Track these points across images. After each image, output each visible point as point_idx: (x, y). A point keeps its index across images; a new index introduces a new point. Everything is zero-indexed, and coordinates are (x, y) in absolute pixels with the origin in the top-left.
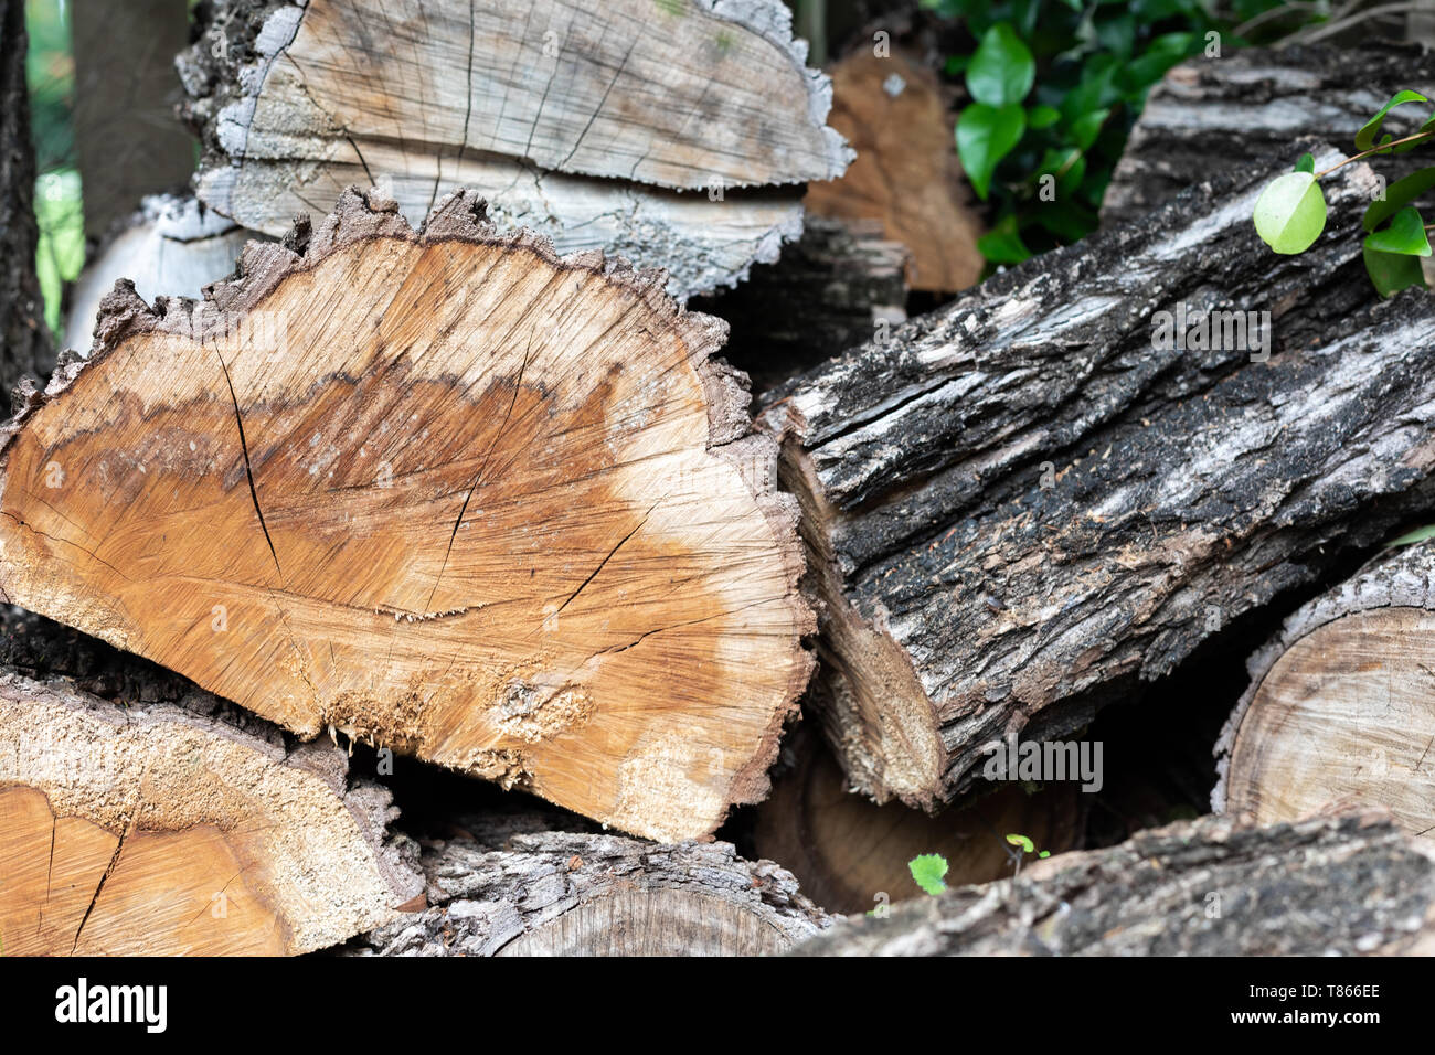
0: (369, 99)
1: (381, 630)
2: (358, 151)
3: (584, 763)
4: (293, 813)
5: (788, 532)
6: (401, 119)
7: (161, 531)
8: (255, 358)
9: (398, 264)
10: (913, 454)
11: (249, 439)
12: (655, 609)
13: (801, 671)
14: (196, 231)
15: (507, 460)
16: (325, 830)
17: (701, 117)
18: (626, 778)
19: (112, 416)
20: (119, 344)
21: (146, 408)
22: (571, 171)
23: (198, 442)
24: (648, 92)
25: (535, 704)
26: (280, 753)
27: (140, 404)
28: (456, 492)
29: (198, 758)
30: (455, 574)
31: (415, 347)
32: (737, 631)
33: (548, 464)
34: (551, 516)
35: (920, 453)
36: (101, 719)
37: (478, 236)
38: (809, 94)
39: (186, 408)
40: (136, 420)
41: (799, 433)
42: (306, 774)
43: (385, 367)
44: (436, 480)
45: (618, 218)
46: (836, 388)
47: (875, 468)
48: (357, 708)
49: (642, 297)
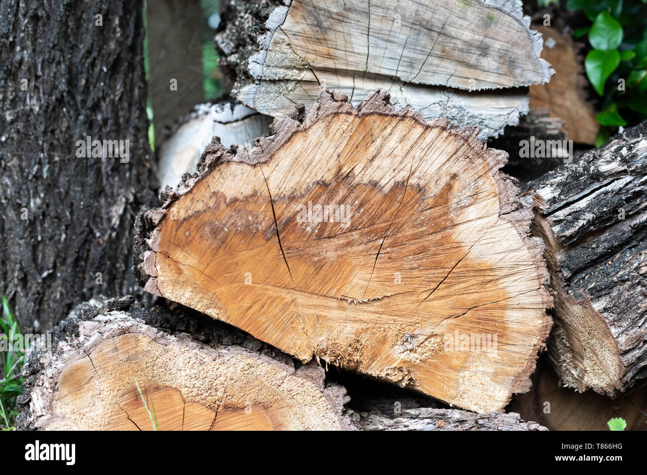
0: (321, 50)
1: (343, 308)
2: (315, 75)
3: (440, 373)
4: (299, 399)
5: (539, 257)
6: (335, 59)
7: (235, 260)
8: (280, 174)
9: (348, 126)
10: (600, 217)
11: (277, 215)
12: (474, 296)
13: (546, 326)
14: (230, 118)
15: (402, 223)
16: (315, 408)
17: (480, 55)
18: (461, 381)
19: (211, 204)
20: (215, 168)
21: (228, 200)
22: (418, 83)
23: (253, 216)
24: (454, 43)
25: (416, 344)
26: (292, 370)
27: (225, 198)
28: (377, 239)
29: (253, 373)
30: (377, 280)
31: (357, 168)
32: (515, 306)
33: (421, 225)
34: (423, 250)
35: (603, 216)
36: (206, 354)
37: (387, 112)
38: (532, 43)
39: (247, 199)
40: (223, 206)
41: (541, 207)
42: (305, 380)
43: (342, 178)
44: (367, 233)
45: (440, 105)
46: (559, 185)
47: (582, 224)
48: (330, 347)
49: (466, 141)
